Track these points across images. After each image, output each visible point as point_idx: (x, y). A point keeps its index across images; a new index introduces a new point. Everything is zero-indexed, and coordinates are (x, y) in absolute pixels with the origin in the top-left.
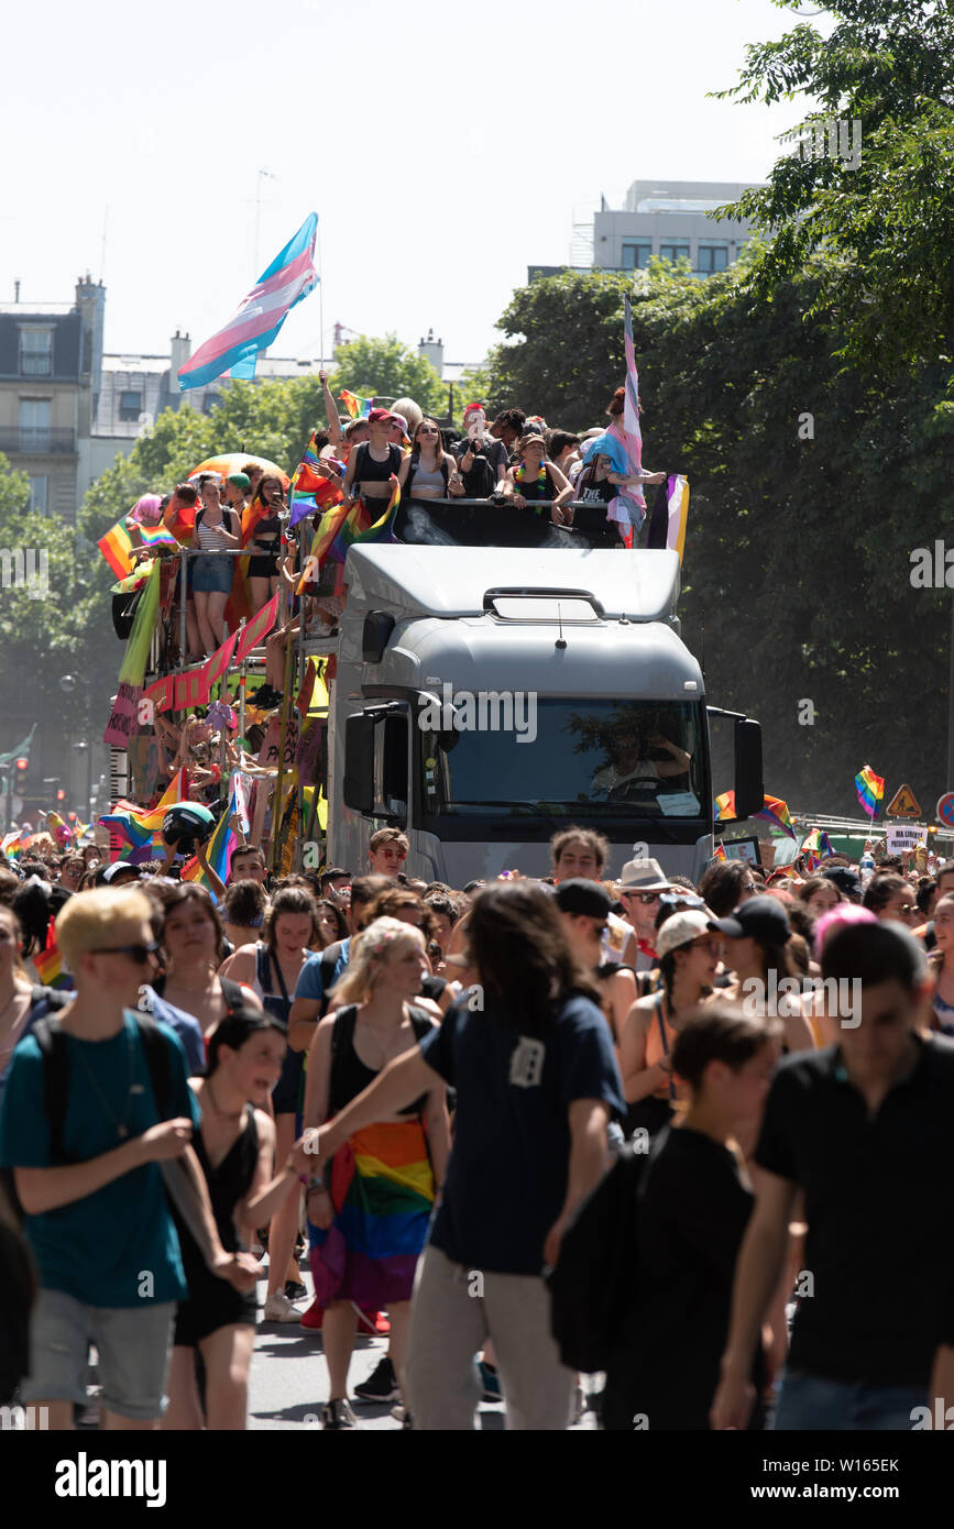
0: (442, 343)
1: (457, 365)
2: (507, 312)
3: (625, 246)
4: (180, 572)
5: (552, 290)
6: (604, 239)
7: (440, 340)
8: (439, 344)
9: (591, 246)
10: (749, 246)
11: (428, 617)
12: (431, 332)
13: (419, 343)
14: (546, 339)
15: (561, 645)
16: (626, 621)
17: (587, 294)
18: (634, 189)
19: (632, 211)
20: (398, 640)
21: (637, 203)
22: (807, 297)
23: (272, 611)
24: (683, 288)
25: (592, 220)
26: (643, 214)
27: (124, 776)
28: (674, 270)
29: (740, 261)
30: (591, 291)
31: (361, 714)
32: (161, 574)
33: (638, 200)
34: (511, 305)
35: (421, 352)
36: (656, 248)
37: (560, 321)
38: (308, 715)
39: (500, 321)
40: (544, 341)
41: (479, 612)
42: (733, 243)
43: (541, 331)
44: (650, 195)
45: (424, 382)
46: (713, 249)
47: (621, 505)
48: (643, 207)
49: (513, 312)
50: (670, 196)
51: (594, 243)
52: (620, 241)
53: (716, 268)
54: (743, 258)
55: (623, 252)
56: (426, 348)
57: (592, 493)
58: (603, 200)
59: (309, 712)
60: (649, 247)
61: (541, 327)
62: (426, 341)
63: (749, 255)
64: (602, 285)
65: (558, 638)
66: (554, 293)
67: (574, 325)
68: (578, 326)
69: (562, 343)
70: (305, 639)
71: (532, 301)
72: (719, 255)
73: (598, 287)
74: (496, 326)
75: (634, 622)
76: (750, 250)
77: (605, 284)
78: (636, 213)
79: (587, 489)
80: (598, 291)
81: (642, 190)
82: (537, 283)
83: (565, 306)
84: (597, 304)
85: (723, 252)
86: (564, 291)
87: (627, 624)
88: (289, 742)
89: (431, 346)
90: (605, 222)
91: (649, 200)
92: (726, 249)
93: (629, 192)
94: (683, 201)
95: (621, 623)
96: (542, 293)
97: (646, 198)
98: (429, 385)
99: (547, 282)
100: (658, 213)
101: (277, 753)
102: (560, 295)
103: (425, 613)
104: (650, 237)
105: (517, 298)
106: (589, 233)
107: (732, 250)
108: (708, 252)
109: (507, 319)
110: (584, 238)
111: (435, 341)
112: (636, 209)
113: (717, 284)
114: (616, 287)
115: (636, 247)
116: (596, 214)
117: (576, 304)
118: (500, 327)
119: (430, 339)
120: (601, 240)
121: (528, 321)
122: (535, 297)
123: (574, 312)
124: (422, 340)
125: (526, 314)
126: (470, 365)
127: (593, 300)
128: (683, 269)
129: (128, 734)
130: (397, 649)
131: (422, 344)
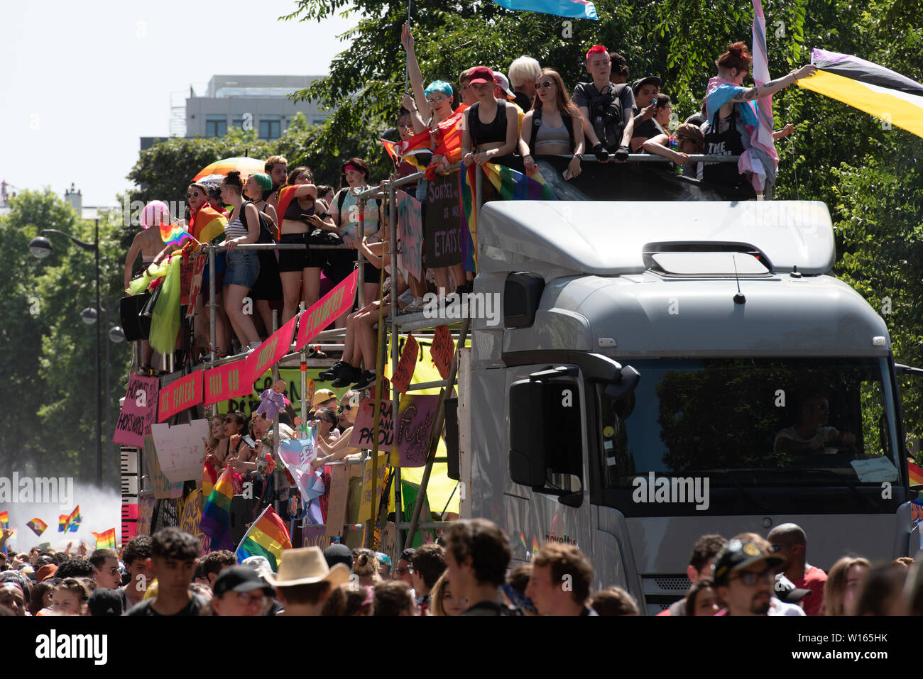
0: (81, 193)
1: (92, 208)
2: (135, 168)
3: (208, 121)
4: (207, 267)
5: (167, 151)
6: (193, 117)
7: (79, 191)
8: (79, 194)
9: (184, 122)
10: (296, 118)
11: (585, 275)
12: (73, 185)
13: (65, 193)
14: (163, 186)
15: (740, 300)
16: (798, 274)
17: (191, 153)
18: (213, 82)
19: (212, 96)
20: (556, 299)
21: (216, 91)
22: (348, 151)
23: (347, 290)
24: (259, 148)
25: (184, 104)
26: (220, 99)
27: (135, 474)
28: (245, 137)
29: (290, 129)
30: (194, 151)
31: (528, 381)
32: (182, 272)
33: (217, 89)
34: (138, 163)
35: (67, 200)
36: (230, 122)
37: (172, 173)
38: (409, 393)
39: (130, 174)
40: (162, 188)
41: (642, 268)
42: (284, 117)
43: (159, 180)
44: (224, 85)
45: (68, 220)
46: (270, 122)
47: (754, 158)
48: (220, 94)
49: (139, 168)
50: (238, 86)
51: (187, 120)
52: (204, 118)
53: (273, 135)
54: (293, 127)
55: (207, 125)
56: (69, 196)
57: (716, 147)
58: (192, 90)
59: (409, 389)
60: (225, 121)
61: (160, 177)
62: (69, 192)
63: (296, 125)
64: (202, 147)
65: (735, 293)
66: (168, 153)
67: (183, 175)
68: (186, 176)
69: (175, 189)
70: (398, 315)
71: (152, 159)
72: (274, 126)
73: (199, 148)
74: (127, 178)
75: (805, 275)
76: (296, 121)
77: (204, 146)
78: (215, 99)
79: (711, 145)
80: (199, 151)
81: (219, 81)
82: (156, 146)
83: (176, 162)
84: (199, 160)
85: (277, 124)
86: (175, 152)
87: (799, 277)
88: (381, 423)
89: (74, 196)
90: (194, 104)
91: (224, 89)
92: (279, 121)
93: (210, 84)
94: (248, 89)
95: (793, 276)
96: (159, 153)
97: (222, 87)
98: (72, 222)
99: (163, 146)
100: (231, 98)
101: (370, 435)
102: (173, 155)
103: (583, 270)
104: (226, 115)
105: (142, 158)
106: (183, 113)
107: (283, 123)
108: (266, 125)
109: (135, 173)
110: (179, 116)
111: (76, 191)
112: (215, 95)
113: (283, 144)
114: (212, 148)
115: (216, 122)
116: (187, 100)
117: (184, 160)
118: (131, 179)
119: (73, 190)
120: (191, 117)
121: (150, 174)
122: (155, 156)
123: (183, 166)
124: (67, 191)
125: (149, 168)
126: (101, 208)
127: (196, 158)
128: (251, 135)
129: (141, 434)
130: (554, 310)
131: (67, 194)
